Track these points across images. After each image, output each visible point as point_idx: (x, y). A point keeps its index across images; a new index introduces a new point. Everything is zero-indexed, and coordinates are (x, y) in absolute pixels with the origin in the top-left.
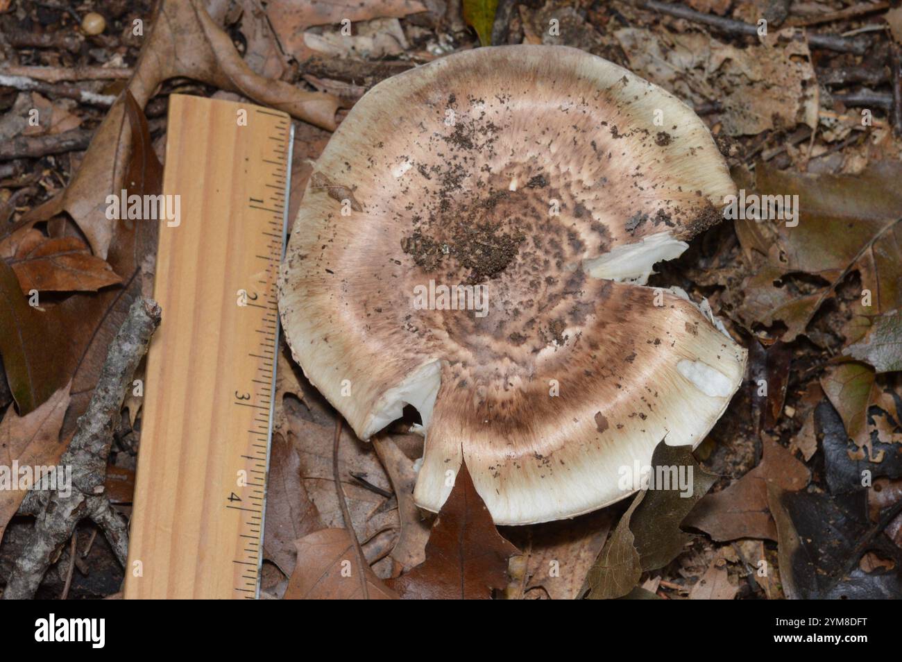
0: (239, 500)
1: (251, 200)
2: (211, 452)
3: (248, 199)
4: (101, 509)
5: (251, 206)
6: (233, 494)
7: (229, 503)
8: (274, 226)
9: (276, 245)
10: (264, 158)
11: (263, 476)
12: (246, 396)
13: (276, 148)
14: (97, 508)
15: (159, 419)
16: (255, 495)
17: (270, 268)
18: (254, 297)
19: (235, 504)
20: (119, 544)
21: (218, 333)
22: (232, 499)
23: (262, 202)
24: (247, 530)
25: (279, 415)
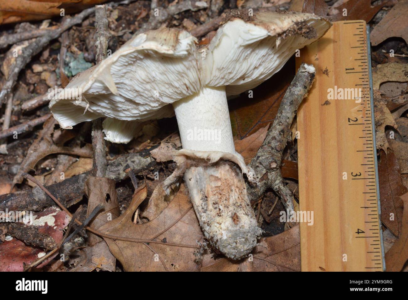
0: (363, 232)
1: (346, 69)
2: (341, 209)
3: (345, 70)
4: (277, 182)
5: (347, 73)
6: (358, 229)
7: (357, 235)
8: (363, 80)
9: (365, 89)
10: (352, 47)
11: (377, 216)
12: (359, 174)
13: (358, 39)
14: (275, 181)
15: (308, 197)
16: (374, 228)
17: (364, 102)
18: (356, 119)
19: (361, 235)
20: (288, 203)
21: (336, 144)
22: (358, 233)
23: (354, 69)
24: (371, 248)
25: (382, 139)
